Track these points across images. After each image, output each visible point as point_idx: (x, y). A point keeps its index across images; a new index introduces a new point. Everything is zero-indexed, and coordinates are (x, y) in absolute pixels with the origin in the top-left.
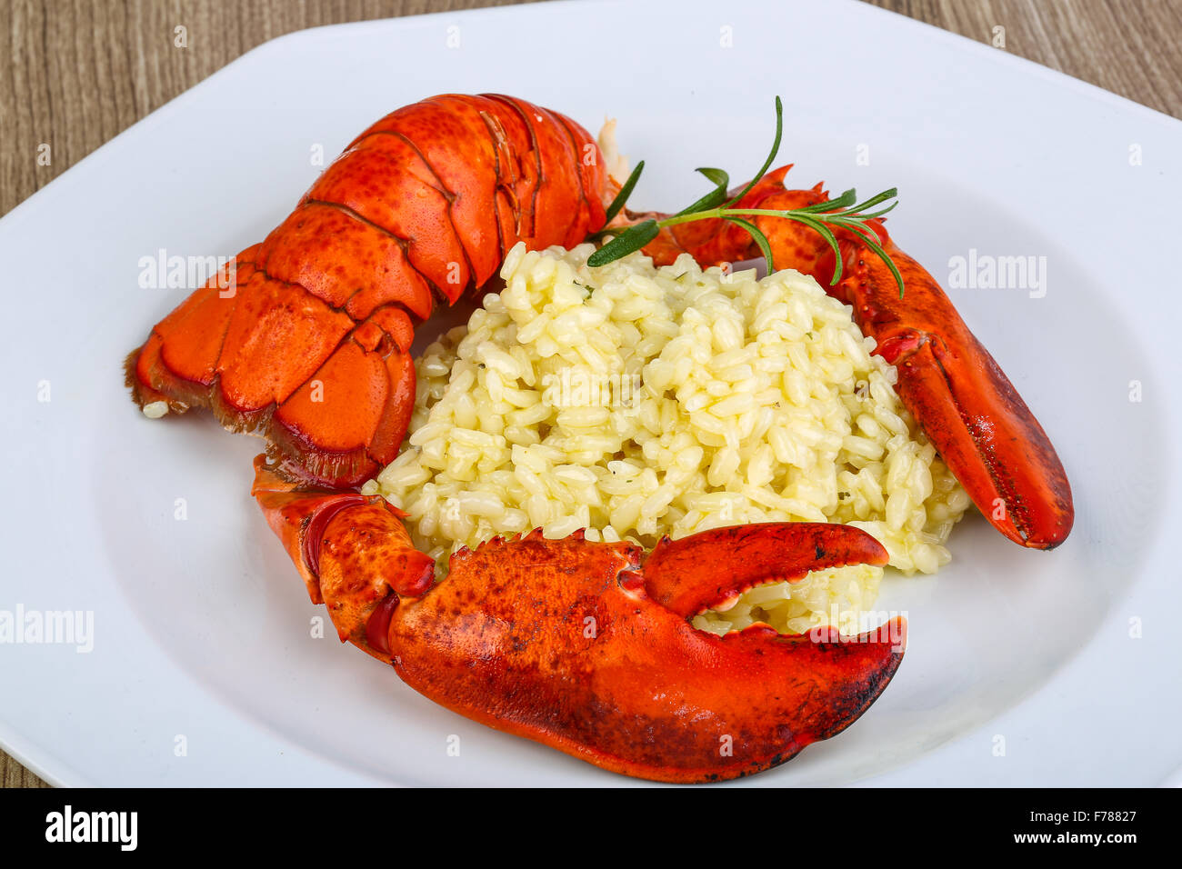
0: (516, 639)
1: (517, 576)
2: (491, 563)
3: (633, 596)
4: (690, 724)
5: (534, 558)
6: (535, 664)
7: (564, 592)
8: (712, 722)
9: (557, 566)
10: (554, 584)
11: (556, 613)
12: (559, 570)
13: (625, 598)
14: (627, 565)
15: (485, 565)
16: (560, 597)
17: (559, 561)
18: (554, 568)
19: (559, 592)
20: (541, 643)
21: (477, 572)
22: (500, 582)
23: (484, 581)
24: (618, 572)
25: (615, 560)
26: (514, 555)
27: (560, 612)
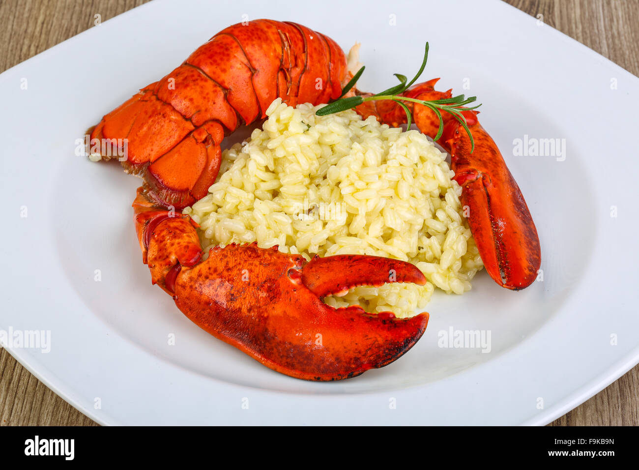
0: (232, 295)
1: (240, 264)
2: (229, 255)
3: (294, 282)
4: (312, 351)
5: (250, 256)
6: (240, 309)
7: (260, 275)
8: (323, 351)
9: (260, 262)
10: (257, 270)
11: (254, 285)
12: (261, 264)
13: (290, 282)
14: (295, 266)
15: (226, 256)
16: (258, 277)
17: (261, 260)
18: (258, 263)
19: (258, 275)
20: (244, 299)
21: (221, 259)
22: (231, 265)
23: (223, 264)
24: (289, 269)
25: (289, 263)
26: (241, 253)
27: (256, 284)
